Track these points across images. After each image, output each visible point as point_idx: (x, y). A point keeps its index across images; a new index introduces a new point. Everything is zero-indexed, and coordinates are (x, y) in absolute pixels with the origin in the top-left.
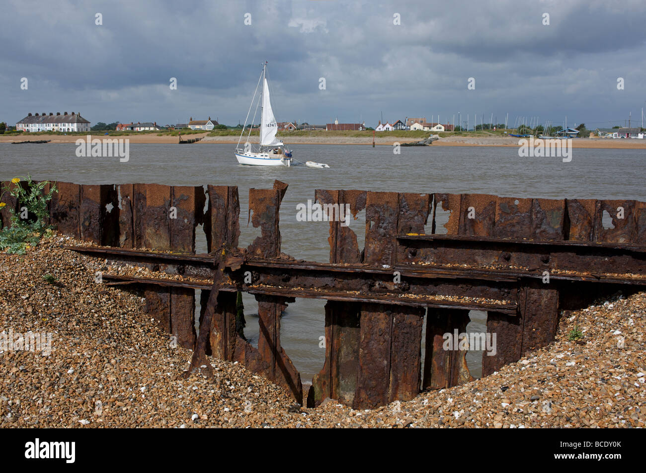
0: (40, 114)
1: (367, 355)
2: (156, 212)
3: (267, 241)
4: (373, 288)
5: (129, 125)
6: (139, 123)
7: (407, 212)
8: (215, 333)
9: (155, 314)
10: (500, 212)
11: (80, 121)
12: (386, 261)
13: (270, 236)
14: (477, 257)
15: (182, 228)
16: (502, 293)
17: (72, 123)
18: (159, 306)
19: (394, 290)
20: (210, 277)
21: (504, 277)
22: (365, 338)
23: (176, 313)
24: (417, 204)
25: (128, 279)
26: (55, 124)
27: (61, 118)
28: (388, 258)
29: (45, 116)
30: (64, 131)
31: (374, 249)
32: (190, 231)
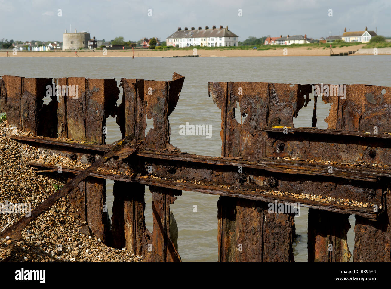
0: (190, 29)
1: (242, 255)
2: (74, 104)
3: (158, 133)
4: (245, 184)
5: (278, 38)
6: (289, 36)
7: (276, 103)
8: (128, 225)
9: (75, 203)
10: (366, 103)
11: (229, 35)
12: (258, 155)
13: (161, 128)
14: (341, 154)
15: (94, 119)
16: (366, 194)
17: (220, 37)
18: (77, 194)
19: (262, 187)
20: (114, 168)
21: (363, 175)
22: (240, 235)
23: (90, 202)
24: (286, 95)
25: (51, 167)
26: (203, 39)
27: (209, 32)
28: (259, 153)
29: (194, 30)
30: (212, 45)
31: (248, 142)
32: (100, 123)
